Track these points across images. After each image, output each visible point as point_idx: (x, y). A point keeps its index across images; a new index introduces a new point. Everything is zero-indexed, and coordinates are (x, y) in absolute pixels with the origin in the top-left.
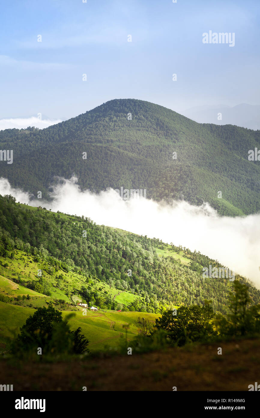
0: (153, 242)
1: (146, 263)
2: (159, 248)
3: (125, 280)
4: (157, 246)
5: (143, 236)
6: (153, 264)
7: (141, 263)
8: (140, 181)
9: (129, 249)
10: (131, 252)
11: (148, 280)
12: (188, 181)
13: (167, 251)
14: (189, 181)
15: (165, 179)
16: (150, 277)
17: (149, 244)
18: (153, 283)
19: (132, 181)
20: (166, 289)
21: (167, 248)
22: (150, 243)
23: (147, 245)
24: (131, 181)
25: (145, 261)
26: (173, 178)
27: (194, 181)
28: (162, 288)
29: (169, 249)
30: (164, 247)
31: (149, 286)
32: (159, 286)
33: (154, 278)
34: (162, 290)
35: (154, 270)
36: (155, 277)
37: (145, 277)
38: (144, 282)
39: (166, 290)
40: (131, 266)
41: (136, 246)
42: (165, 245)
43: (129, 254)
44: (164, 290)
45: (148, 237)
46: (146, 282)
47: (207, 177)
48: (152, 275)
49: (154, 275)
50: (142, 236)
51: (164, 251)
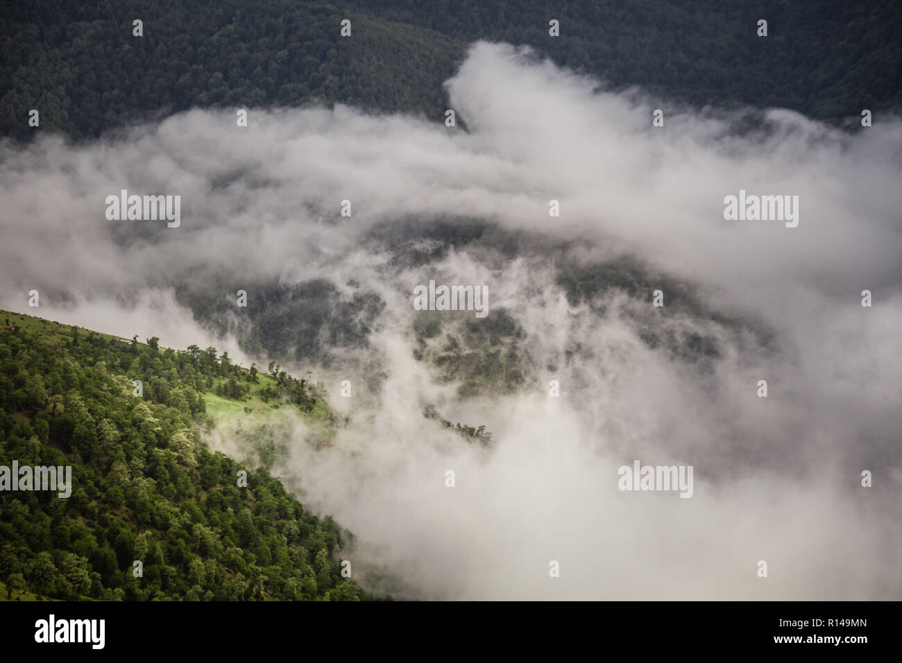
0: (188, 366)
1: (163, 463)
2: (222, 392)
3: (71, 551)
4: (210, 385)
5: (138, 340)
6: (197, 469)
7: (142, 466)
8: (106, 94)
9: (82, 403)
10: (90, 418)
11: (180, 540)
12: (324, 79)
13: (255, 402)
14: (331, 77)
15: (219, 75)
16: (189, 528)
17: (169, 379)
18: (204, 552)
19: (69, 92)
20: (266, 578)
21: (254, 388)
22: (174, 370)
23: (163, 380)
24: (63, 93)
25: (160, 452)
26: (259, 68)
27: (354, 77)
28: (243, 572)
29: (266, 395)
30: (242, 383)
31: (186, 569)
32: (232, 566)
33: (207, 531)
34: (246, 585)
35: (204, 496)
36: (212, 525)
37: (165, 527)
38: (160, 552)
39: (266, 583)
40: (96, 484)
41: (112, 392)
42: (244, 374)
43: (80, 429)
44: (257, 582)
45: (163, 345)
46: (170, 551)
47: (411, 58)
48: (195, 519)
49: (206, 514)
50: (135, 342)
51: (242, 405)
